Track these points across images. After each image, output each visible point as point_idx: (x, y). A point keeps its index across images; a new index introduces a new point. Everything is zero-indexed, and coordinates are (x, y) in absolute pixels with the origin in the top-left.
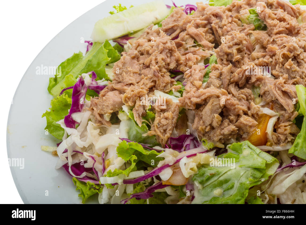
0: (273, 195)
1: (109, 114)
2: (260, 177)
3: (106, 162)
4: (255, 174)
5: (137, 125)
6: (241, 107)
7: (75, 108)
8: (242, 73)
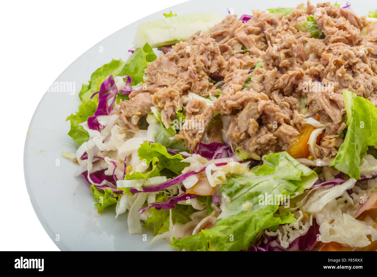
0: (308, 212)
1: (136, 117)
2: (295, 190)
3: (128, 168)
4: (289, 187)
5: (164, 127)
6: (282, 114)
7: (102, 110)
8: (288, 79)
